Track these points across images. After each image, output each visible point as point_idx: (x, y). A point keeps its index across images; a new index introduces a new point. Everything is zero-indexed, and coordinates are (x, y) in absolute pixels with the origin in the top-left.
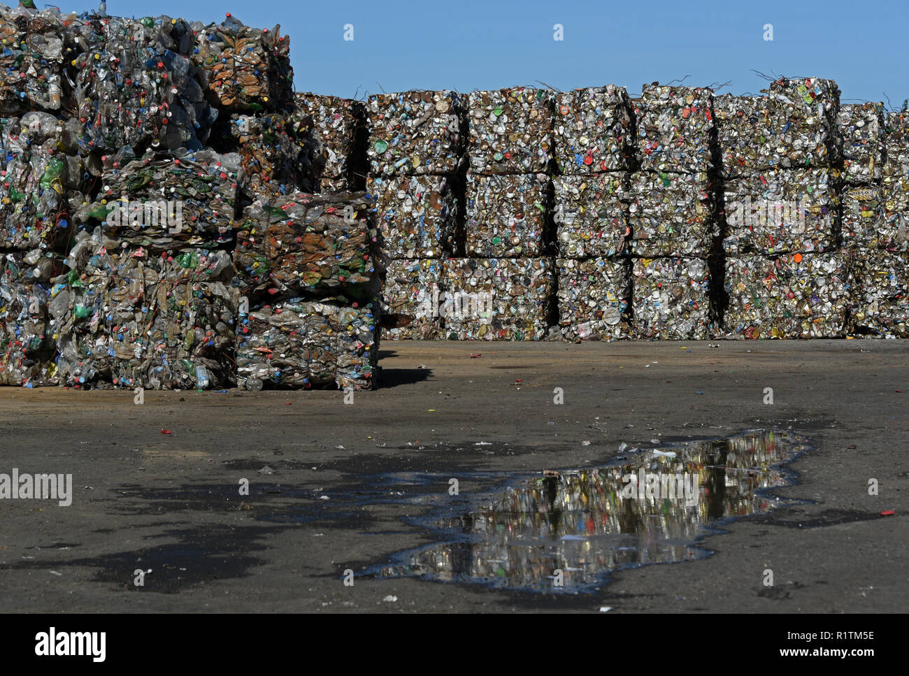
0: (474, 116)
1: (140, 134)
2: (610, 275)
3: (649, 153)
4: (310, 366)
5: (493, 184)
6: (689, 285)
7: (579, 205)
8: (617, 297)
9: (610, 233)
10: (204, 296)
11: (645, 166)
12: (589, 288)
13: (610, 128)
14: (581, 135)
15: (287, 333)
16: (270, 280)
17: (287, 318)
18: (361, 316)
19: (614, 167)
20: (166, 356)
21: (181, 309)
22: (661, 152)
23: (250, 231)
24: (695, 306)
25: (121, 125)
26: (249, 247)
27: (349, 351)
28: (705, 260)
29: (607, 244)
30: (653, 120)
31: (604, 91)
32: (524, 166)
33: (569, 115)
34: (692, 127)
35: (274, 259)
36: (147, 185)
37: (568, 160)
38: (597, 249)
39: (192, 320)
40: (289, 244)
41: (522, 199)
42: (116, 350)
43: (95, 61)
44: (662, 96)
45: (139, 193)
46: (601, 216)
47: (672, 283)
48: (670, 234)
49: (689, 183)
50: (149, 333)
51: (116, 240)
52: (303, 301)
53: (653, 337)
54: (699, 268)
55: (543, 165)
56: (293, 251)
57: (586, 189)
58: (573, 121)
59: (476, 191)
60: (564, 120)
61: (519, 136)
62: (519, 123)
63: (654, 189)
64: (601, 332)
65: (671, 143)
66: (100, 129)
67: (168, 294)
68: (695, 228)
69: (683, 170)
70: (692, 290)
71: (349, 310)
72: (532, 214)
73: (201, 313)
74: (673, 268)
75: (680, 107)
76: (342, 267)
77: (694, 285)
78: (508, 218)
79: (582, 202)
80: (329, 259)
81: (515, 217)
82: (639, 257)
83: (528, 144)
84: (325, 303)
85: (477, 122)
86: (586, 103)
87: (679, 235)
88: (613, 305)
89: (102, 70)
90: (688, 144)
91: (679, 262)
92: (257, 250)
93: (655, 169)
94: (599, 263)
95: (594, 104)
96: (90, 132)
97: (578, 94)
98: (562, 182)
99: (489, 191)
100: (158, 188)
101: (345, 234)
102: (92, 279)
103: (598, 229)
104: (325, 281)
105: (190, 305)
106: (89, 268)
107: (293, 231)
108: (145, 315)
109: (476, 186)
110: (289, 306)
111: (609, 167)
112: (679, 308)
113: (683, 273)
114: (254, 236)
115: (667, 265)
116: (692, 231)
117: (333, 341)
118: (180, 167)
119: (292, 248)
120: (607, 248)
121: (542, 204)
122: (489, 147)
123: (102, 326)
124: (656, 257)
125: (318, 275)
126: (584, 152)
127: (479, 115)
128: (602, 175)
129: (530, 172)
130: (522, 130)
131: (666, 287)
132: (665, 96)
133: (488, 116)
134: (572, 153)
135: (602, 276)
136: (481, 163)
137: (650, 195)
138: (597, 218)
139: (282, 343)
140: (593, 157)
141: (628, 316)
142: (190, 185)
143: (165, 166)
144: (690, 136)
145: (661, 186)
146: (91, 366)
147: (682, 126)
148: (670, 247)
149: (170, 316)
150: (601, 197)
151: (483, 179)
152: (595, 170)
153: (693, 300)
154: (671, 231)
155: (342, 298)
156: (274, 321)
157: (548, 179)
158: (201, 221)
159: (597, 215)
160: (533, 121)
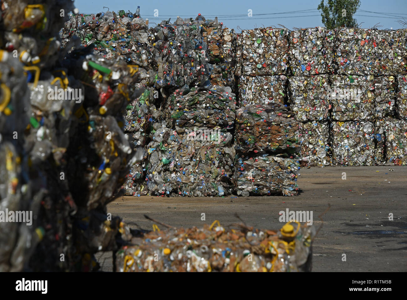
0: (245, 44)
1: (191, 79)
2: (321, 131)
3: (343, 65)
4: (271, 185)
5: (256, 81)
6: (364, 136)
7: (303, 92)
8: (324, 142)
9: (320, 108)
10: (222, 154)
11: (340, 71)
12: (309, 138)
13: (320, 51)
14: (305, 55)
15: (261, 170)
16: (255, 146)
17: (261, 163)
18: (295, 162)
19: (322, 72)
20: (204, 181)
21: (211, 160)
22: (349, 64)
23: (247, 124)
24: (367, 148)
25: (183, 75)
26: (247, 132)
27: (289, 178)
28: (372, 122)
29: (319, 114)
30: (345, 47)
31: (317, 30)
32: (273, 71)
33: (298, 43)
34: (366, 51)
35: (258, 137)
36: (197, 103)
37: (297, 68)
38: (313, 116)
39: (217, 165)
40: (265, 130)
41: (272, 89)
42: (181, 179)
43: (170, 45)
44: (350, 34)
45: (193, 106)
46: (315, 98)
47: (355, 135)
48: (354, 109)
49: (363, 81)
50: (197, 171)
51: (183, 128)
52: (268, 156)
53: (344, 165)
54: (369, 127)
55: (283, 71)
56: (266, 134)
57: (307, 84)
58: (300, 47)
59: (247, 85)
60: (295, 46)
61: (271, 55)
62: (270, 48)
63: (345, 85)
64: (315, 162)
65: (355, 59)
66: (173, 77)
67: (205, 153)
68: (368, 105)
69: (361, 74)
70: (366, 139)
71: (289, 160)
72: (278, 97)
73: (221, 162)
74: (355, 127)
75: (359, 40)
76: (288, 140)
77: (367, 136)
78: (265, 100)
79: (305, 91)
80: (282, 137)
81: (269, 99)
82: (336, 121)
83: (275, 59)
84: (278, 157)
85: (247, 47)
86: (307, 37)
87: (359, 109)
88: (322, 147)
89: (174, 50)
90: (364, 60)
91: (358, 124)
92: (250, 133)
93: (346, 73)
94: (314, 124)
95: (311, 37)
96: (168, 78)
97: (303, 32)
98: (294, 80)
99: (254, 85)
100: (201, 104)
101: (290, 125)
102: (170, 146)
103: (314, 106)
104: (281, 147)
105: (216, 158)
106: (169, 141)
107: (266, 124)
108: (195, 162)
109: (247, 82)
110: (261, 158)
111: (320, 72)
112: (358, 148)
113: (360, 130)
114: (249, 127)
115: (352, 125)
116: (366, 107)
117: (282, 174)
118: (211, 95)
119: (266, 132)
120: (318, 116)
121: (283, 92)
122: (254, 61)
123: (175, 168)
124: (346, 121)
125: (277, 144)
126: (306, 64)
127: (248, 43)
128: (316, 76)
129: (277, 75)
130: (272, 51)
131: (351, 137)
132: (351, 34)
133: (253, 44)
134: (299, 64)
135: (316, 131)
136: (250, 69)
137: (343, 87)
138: (313, 100)
139: (259, 175)
140: (311, 66)
141: (330, 154)
142: (216, 103)
143: (204, 94)
144: (365, 55)
145: (349, 82)
146: (170, 186)
147: (361, 50)
148: (353, 115)
149: (206, 163)
150: (315, 88)
151: (251, 78)
152: (312, 73)
153: (366, 144)
154: (354, 107)
155: (286, 154)
156: (255, 165)
157: (286, 78)
158: (221, 119)
159: (313, 98)
160: (278, 46)
